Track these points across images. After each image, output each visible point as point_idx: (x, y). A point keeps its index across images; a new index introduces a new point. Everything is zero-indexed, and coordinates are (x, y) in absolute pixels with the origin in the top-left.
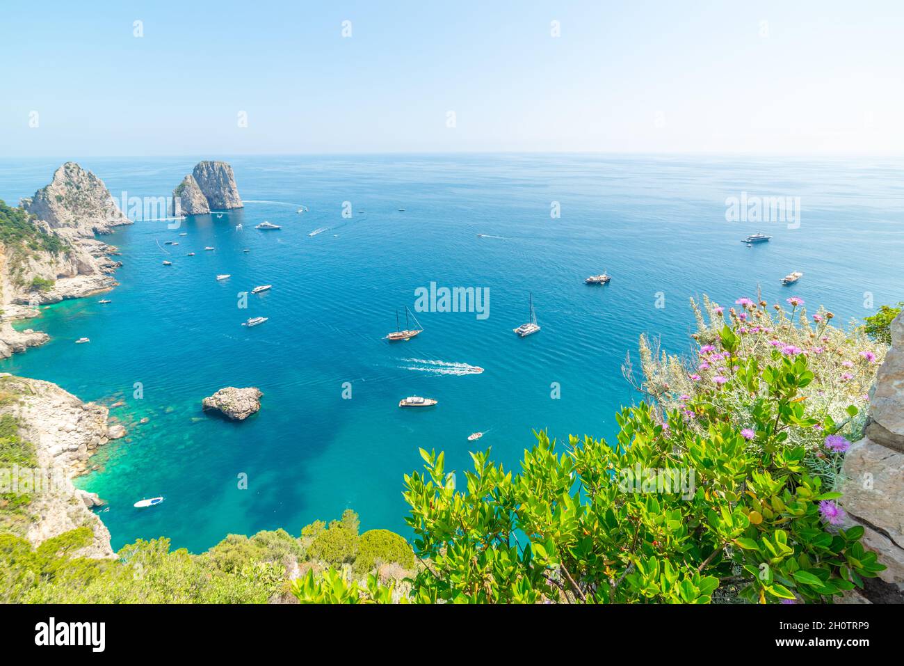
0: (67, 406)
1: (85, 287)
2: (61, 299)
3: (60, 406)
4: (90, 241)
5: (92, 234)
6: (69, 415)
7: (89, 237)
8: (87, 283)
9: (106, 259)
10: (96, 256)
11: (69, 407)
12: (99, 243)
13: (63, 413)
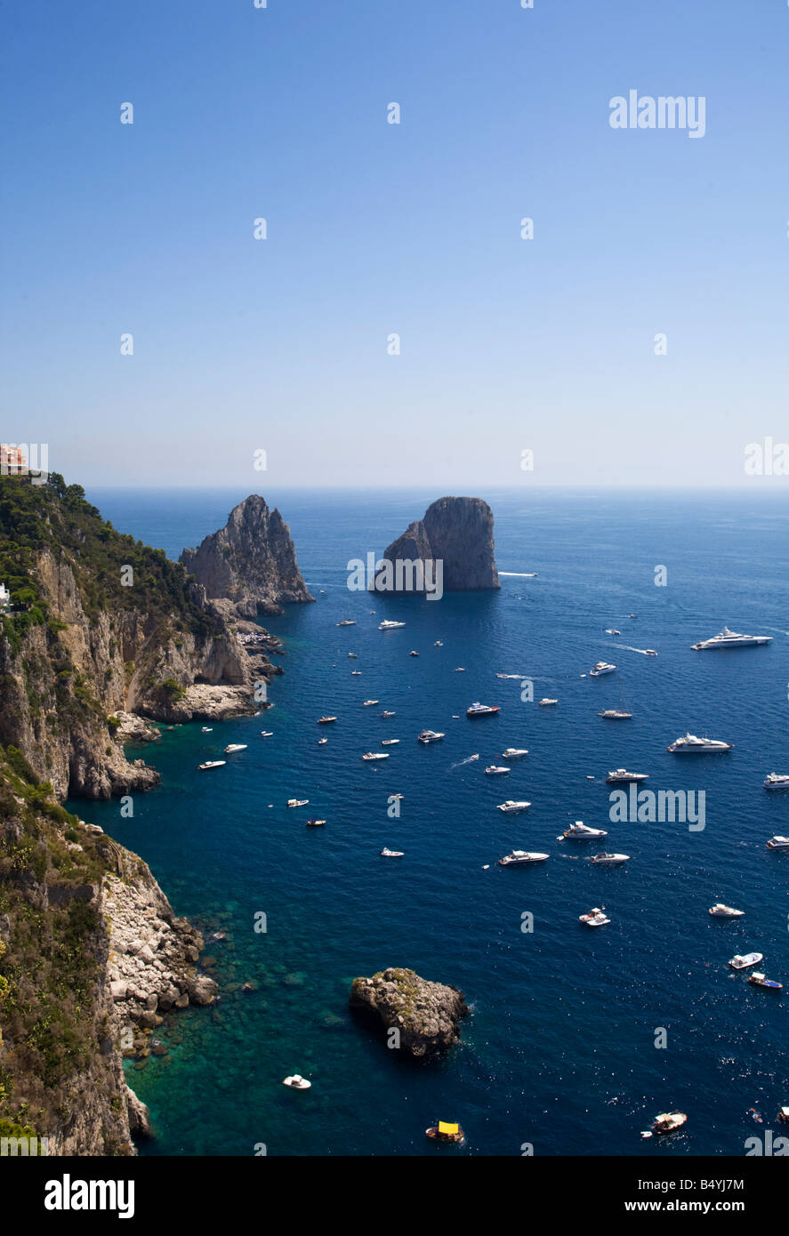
0: (152, 911)
1: (227, 703)
2: (190, 716)
3: (145, 909)
4: (249, 626)
5: (253, 612)
6: (150, 930)
7: (248, 618)
8: (229, 696)
9: (263, 659)
10: (251, 652)
11: (154, 916)
12: (259, 628)
13: (145, 922)
